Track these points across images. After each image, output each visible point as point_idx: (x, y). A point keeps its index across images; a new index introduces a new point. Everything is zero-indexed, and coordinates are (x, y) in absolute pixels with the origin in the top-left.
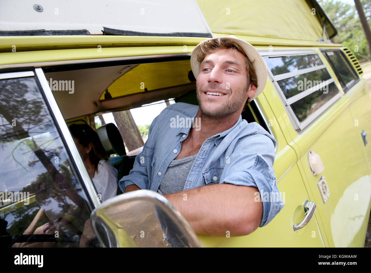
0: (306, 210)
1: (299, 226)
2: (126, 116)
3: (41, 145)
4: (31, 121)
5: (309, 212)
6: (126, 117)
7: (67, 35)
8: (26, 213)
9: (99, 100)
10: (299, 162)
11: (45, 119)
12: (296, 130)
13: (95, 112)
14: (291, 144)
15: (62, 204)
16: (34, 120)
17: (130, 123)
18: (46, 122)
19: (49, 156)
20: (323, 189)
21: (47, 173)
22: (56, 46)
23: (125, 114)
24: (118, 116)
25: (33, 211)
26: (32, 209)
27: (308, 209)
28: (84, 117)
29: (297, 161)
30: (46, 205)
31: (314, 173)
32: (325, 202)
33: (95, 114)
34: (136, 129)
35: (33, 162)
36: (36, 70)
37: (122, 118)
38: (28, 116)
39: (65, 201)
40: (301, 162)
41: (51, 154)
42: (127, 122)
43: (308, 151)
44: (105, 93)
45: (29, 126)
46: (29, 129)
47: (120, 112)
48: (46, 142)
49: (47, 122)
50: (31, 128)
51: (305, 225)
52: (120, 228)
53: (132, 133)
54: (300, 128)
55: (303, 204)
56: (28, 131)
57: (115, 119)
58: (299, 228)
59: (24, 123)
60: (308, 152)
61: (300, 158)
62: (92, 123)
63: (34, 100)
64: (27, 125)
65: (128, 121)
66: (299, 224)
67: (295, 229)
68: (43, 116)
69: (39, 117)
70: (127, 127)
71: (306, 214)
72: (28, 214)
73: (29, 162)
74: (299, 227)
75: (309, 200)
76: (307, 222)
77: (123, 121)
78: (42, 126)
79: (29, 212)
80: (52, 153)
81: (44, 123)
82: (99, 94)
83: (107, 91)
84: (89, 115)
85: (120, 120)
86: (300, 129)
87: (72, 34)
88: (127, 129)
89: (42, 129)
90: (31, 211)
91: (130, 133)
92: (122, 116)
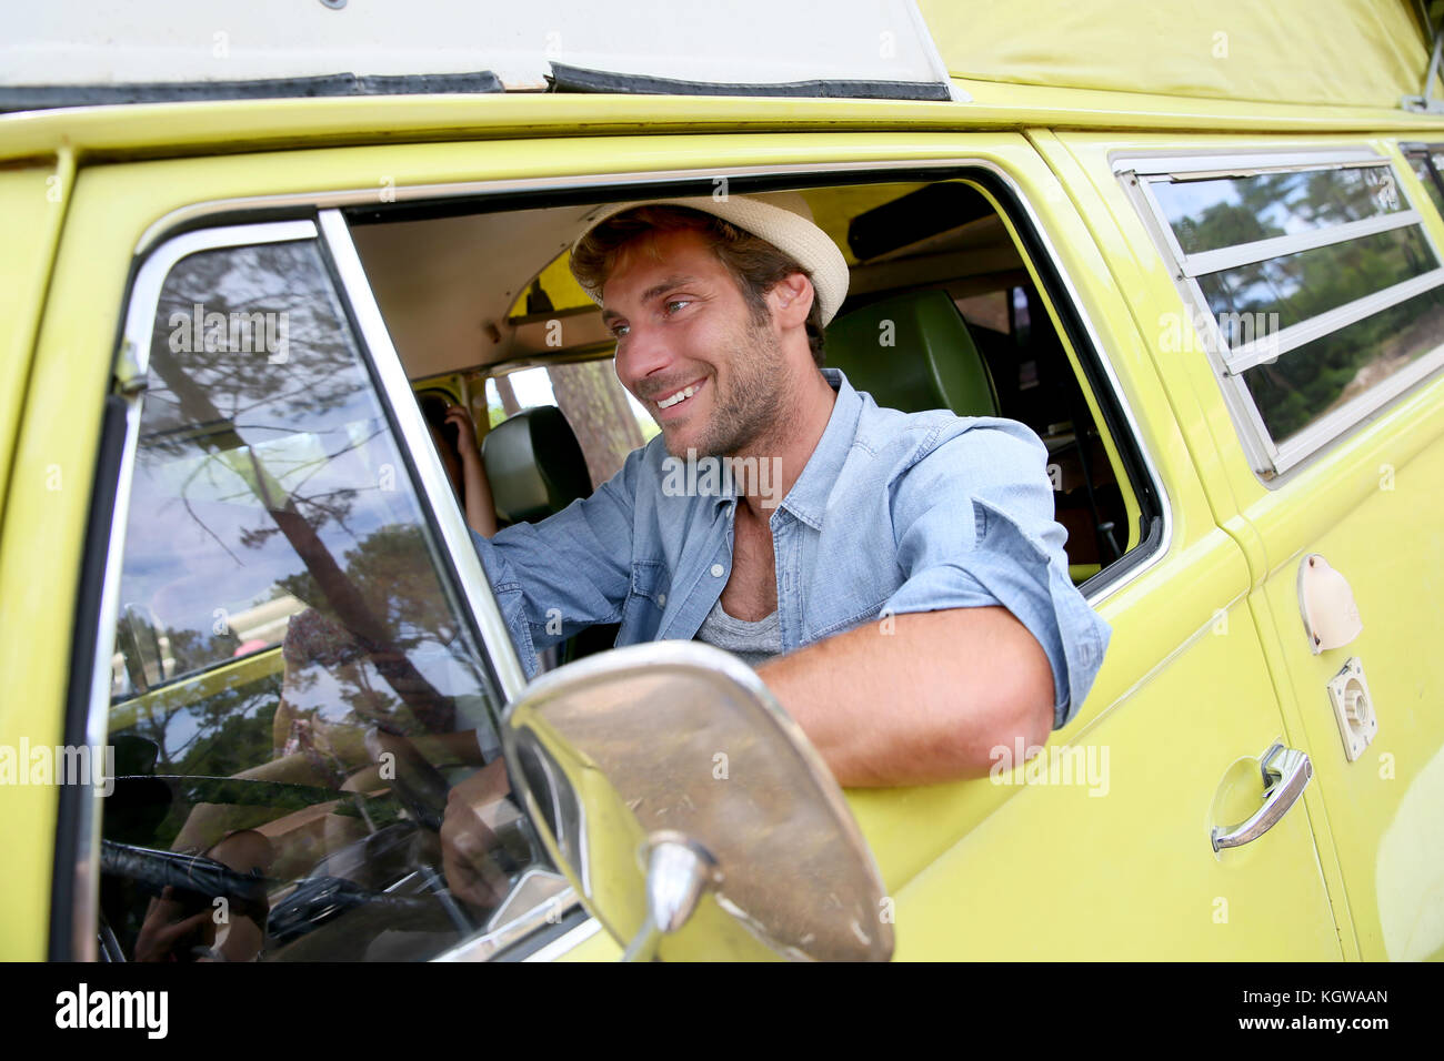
0: (1269, 779)
1: (1236, 834)
2: (598, 379)
3: (282, 477)
4: (244, 385)
5: (1279, 789)
6: (596, 384)
7: (426, 93)
8: (236, 712)
9: (504, 319)
10: (1257, 597)
11: (290, 380)
12: (1258, 472)
13: (489, 361)
14: (1234, 524)
15: (355, 690)
16: (253, 381)
17: (611, 410)
18: (293, 389)
19: (310, 518)
20: (1349, 710)
21: (304, 575)
22: (387, 133)
23: (596, 374)
24: (566, 380)
25: (257, 707)
26: (256, 698)
27: (1279, 775)
28: (448, 379)
29: (1250, 592)
30: (302, 689)
31: (1318, 642)
32: (1354, 759)
33: (487, 369)
34: (631, 432)
35: (257, 532)
36: (323, 216)
37: (581, 386)
38: (231, 363)
39: (362, 679)
40: (1266, 595)
41: (319, 512)
42: (599, 404)
43: (1303, 555)
44: (528, 291)
45: (236, 400)
46: (236, 412)
47: (579, 367)
48: (298, 465)
49: (296, 393)
50: (242, 410)
51: (1258, 833)
52: (590, 768)
53: (618, 447)
54: (1274, 467)
55: (1260, 755)
56: (232, 419)
57: (555, 390)
58: (1234, 843)
59: (218, 388)
60: (1300, 558)
61: (1265, 581)
62: (476, 404)
63: (252, 301)
64: (230, 396)
65: (606, 398)
66: (1236, 827)
67: (1219, 845)
68: (280, 366)
69: (270, 371)
70: (601, 422)
71: (1269, 794)
72: (241, 716)
73: (245, 531)
74: (1232, 840)
75: (1286, 745)
76: (1268, 822)
77: (585, 399)
78: (281, 405)
79: (246, 710)
80: (320, 507)
81: (286, 396)
82: (508, 294)
83: (536, 284)
84: (467, 373)
85: (573, 396)
86: (1275, 471)
87: (442, 90)
88: (599, 431)
89: (280, 414)
90: (252, 706)
91: (611, 448)
92: (581, 377)
